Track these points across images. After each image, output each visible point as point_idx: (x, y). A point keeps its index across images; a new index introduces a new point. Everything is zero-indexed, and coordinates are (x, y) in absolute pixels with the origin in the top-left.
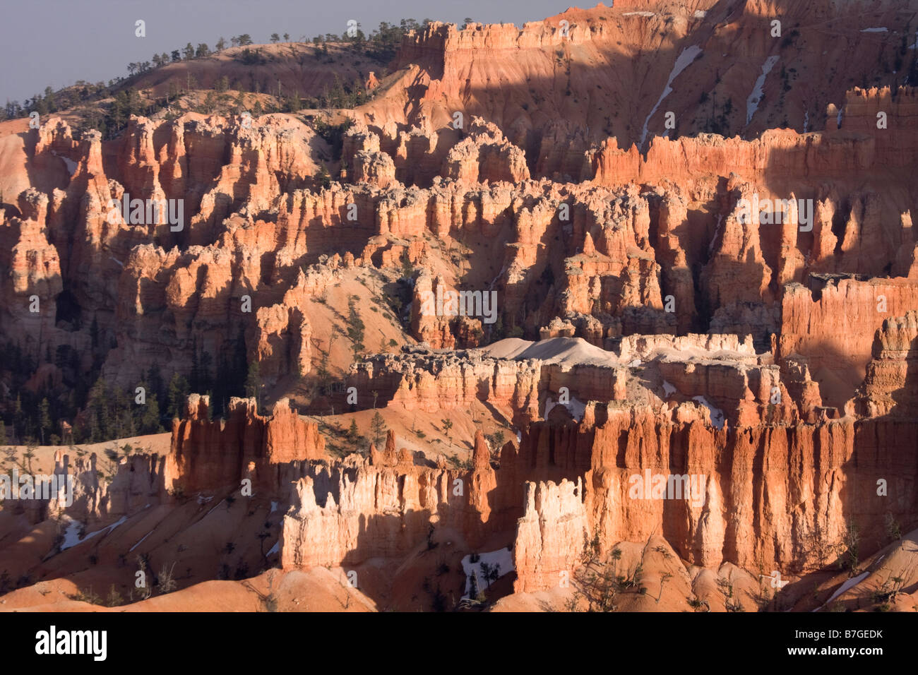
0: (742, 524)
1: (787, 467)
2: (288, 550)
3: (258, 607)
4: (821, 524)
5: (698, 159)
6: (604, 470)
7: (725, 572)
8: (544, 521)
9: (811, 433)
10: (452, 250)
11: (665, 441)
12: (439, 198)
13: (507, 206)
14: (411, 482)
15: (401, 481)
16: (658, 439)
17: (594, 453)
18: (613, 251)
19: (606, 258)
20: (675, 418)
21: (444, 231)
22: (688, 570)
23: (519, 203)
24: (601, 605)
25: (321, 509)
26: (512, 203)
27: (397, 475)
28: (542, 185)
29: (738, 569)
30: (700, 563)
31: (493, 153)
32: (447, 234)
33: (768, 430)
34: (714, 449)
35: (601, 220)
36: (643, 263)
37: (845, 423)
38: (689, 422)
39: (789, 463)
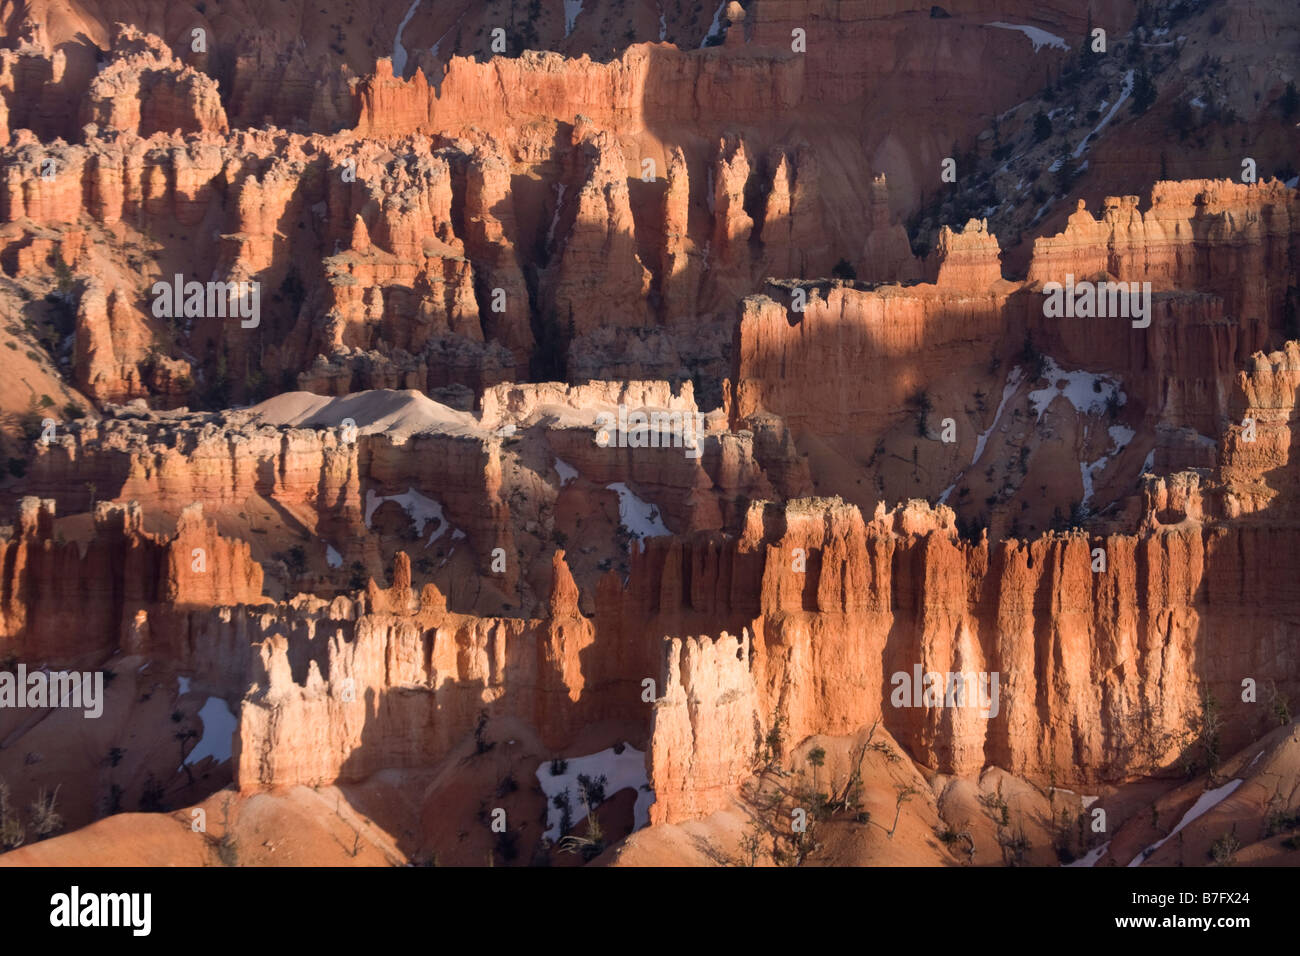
0: (1018, 703)
1: (1092, 605)
2: (249, 759)
3: (205, 856)
4: (1152, 701)
5: (523, 94)
6: (784, 616)
7: (991, 784)
8: (698, 702)
9: (1131, 550)
10: (126, 246)
11: (884, 565)
12: (103, 160)
13: (218, 171)
14: (445, 640)
15: (429, 639)
16: (873, 562)
17: (765, 588)
18: (402, 246)
19: (390, 258)
20: (898, 525)
21: (113, 216)
22: (929, 780)
23: (235, 166)
24: (793, 842)
25: (301, 689)
26: (225, 168)
27: (421, 629)
28: (271, 137)
29: (1013, 778)
30: (947, 769)
31: (164, 85)
32: (117, 219)
33: (1059, 545)
34: (967, 578)
35: (378, 194)
36: (449, 264)
37: (1187, 531)
38: (924, 533)
39: (1095, 599)
